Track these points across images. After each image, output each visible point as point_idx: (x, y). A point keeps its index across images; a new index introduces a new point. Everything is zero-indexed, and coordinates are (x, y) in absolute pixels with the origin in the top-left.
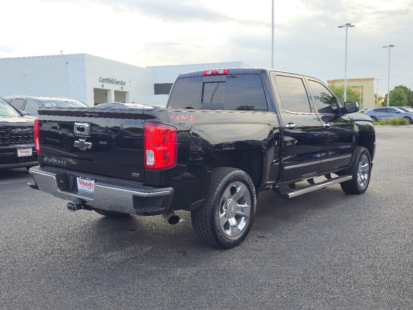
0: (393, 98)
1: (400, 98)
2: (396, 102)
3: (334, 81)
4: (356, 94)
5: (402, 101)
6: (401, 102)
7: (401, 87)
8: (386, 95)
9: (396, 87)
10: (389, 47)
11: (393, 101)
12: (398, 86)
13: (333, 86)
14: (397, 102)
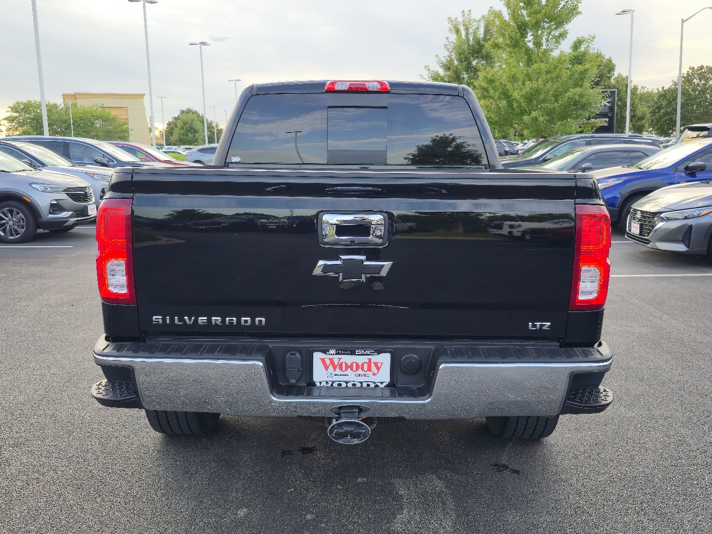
0: (183, 129)
1: (193, 129)
2: (187, 135)
3: (75, 96)
4: (118, 120)
5: (197, 135)
6: (194, 136)
7: (189, 111)
8: (168, 124)
9: (183, 112)
10: (199, 46)
11: (183, 134)
12: (185, 109)
13: (75, 105)
14: (190, 135)
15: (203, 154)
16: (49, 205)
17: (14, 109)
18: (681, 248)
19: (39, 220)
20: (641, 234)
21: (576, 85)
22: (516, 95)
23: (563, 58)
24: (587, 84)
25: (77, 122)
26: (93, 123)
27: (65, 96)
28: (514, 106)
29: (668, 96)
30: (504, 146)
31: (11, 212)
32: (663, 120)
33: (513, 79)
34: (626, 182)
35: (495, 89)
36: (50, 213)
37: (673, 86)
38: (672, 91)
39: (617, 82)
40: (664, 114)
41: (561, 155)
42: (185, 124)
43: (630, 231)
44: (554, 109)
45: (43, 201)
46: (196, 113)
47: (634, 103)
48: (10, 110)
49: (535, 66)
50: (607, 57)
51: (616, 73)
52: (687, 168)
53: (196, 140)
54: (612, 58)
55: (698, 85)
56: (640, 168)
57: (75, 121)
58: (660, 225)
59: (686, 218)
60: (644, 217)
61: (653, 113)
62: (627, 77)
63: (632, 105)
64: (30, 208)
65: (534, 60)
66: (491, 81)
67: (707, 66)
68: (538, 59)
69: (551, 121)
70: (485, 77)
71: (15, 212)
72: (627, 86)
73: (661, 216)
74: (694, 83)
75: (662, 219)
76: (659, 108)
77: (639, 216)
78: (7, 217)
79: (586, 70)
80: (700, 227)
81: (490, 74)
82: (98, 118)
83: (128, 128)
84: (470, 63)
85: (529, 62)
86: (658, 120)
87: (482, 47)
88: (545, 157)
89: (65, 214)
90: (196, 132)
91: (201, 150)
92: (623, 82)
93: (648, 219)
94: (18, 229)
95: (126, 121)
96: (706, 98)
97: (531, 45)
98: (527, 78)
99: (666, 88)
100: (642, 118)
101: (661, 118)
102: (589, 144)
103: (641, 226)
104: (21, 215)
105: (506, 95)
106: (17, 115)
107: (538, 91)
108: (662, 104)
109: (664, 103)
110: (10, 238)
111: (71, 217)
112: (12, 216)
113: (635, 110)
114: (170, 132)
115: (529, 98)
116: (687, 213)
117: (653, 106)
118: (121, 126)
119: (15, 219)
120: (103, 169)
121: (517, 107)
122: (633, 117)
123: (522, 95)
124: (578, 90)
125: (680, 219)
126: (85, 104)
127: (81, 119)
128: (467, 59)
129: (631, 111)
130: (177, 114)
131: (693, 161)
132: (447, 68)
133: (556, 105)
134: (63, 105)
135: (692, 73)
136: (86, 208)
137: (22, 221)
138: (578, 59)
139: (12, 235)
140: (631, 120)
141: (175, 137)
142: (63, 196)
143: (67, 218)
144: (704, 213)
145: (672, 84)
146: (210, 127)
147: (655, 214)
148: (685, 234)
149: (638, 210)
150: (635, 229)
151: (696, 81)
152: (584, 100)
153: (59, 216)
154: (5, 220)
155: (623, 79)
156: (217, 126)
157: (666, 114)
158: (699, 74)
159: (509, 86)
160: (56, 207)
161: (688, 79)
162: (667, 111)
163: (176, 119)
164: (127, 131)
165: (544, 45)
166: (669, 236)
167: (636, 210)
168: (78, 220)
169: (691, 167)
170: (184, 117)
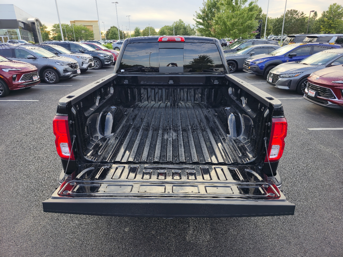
3: (74, 22)
4: (90, 30)
7: (114, 27)
8: (107, 32)
9: (111, 27)
10: (115, 3)
11: (112, 36)
12: (112, 26)
13: (74, 25)
14: (114, 36)
15: (118, 45)
16: (63, 70)
17: (54, 27)
18: (287, 88)
19: (60, 76)
20: (272, 82)
21: (249, 19)
22: (228, 23)
23: (246, 10)
24: (253, 20)
25: (76, 31)
26: (81, 32)
27: (71, 22)
28: (227, 28)
29: (279, 21)
30: (222, 41)
31: (50, 73)
32: (276, 30)
33: (228, 17)
34: (267, 61)
35: (221, 21)
36: (64, 73)
37: (281, 17)
38: (281, 19)
39: (263, 16)
40: (277, 27)
41: (244, 48)
42: (112, 32)
43: (268, 80)
44: (241, 29)
45: (61, 69)
46: (116, 27)
47: (268, 24)
48: (53, 27)
49: (236, 12)
50: (260, 7)
51: (262, 13)
52: (289, 55)
53: (117, 38)
54: (261, 8)
55: (290, 17)
56: (272, 55)
57: (75, 31)
58: (280, 79)
59: (290, 77)
60: (274, 76)
61: (274, 27)
62: (266, 14)
63: (267, 25)
64: (57, 72)
65: (235, 10)
66: (219, 18)
67: (293, 10)
68: (236, 10)
69: (240, 33)
70: (217, 17)
71: (51, 73)
72: (266, 18)
73: (281, 76)
74: (288, 16)
75: (281, 77)
76: (276, 25)
77: (272, 75)
78: (49, 75)
79: (253, 14)
80: (295, 81)
81: (219, 15)
82: (83, 30)
83: (93, 33)
84: (211, 10)
85: (233, 11)
86: (275, 30)
87: (216, 4)
88: (238, 49)
89: (69, 73)
90: (116, 35)
91: (118, 43)
92: (265, 16)
93: (276, 77)
94: (53, 79)
95: (93, 31)
96: (292, 21)
97: (234, 4)
98: (232, 17)
99: (279, 18)
100: (270, 30)
101: (276, 29)
102: (253, 44)
103: (273, 79)
104: (54, 74)
105: (225, 23)
106: (55, 29)
107: (236, 22)
108: (277, 24)
109: (278, 23)
110: (51, 82)
111: (71, 74)
112: (50, 74)
113: (268, 27)
114: (107, 35)
115: (233, 25)
116: (290, 75)
117: (273, 25)
118: (91, 33)
119: (51, 75)
120: (82, 54)
121: (228, 28)
122: (267, 29)
123: (230, 24)
124: (250, 22)
125: (287, 77)
126: (78, 24)
127: (77, 30)
128: (210, 9)
129: (267, 27)
130: (109, 28)
131: (292, 53)
132: (203, 12)
133: (242, 27)
134: (71, 25)
135: (288, 12)
136: (76, 70)
137: (54, 76)
138: (251, 9)
139: (51, 81)
140: (266, 31)
141: (109, 37)
142: (67, 67)
143: (70, 74)
144: (296, 75)
145: (281, 16)
146: (121, 33)
147: (278, 75)
148: (289, 83)
149: (272, 73)
150: (270, 80)
151: (289, 15)
152: (252, 25)
153: (67, 74)
154: (48, 76)
155: (265, 15)
156: (123, 32)
157: (278, 28)
158: (290, 13)
159: (226, 20)
160: (65, 71)
161: (286, 15)
162: (278, 27)
163: (109, 30)
164: (93, 34)
165: (239, 4)
166: (283, 84)
167: (271, 73)
168: (74, 75)
169: (291, 55)
170: (112, 29)
